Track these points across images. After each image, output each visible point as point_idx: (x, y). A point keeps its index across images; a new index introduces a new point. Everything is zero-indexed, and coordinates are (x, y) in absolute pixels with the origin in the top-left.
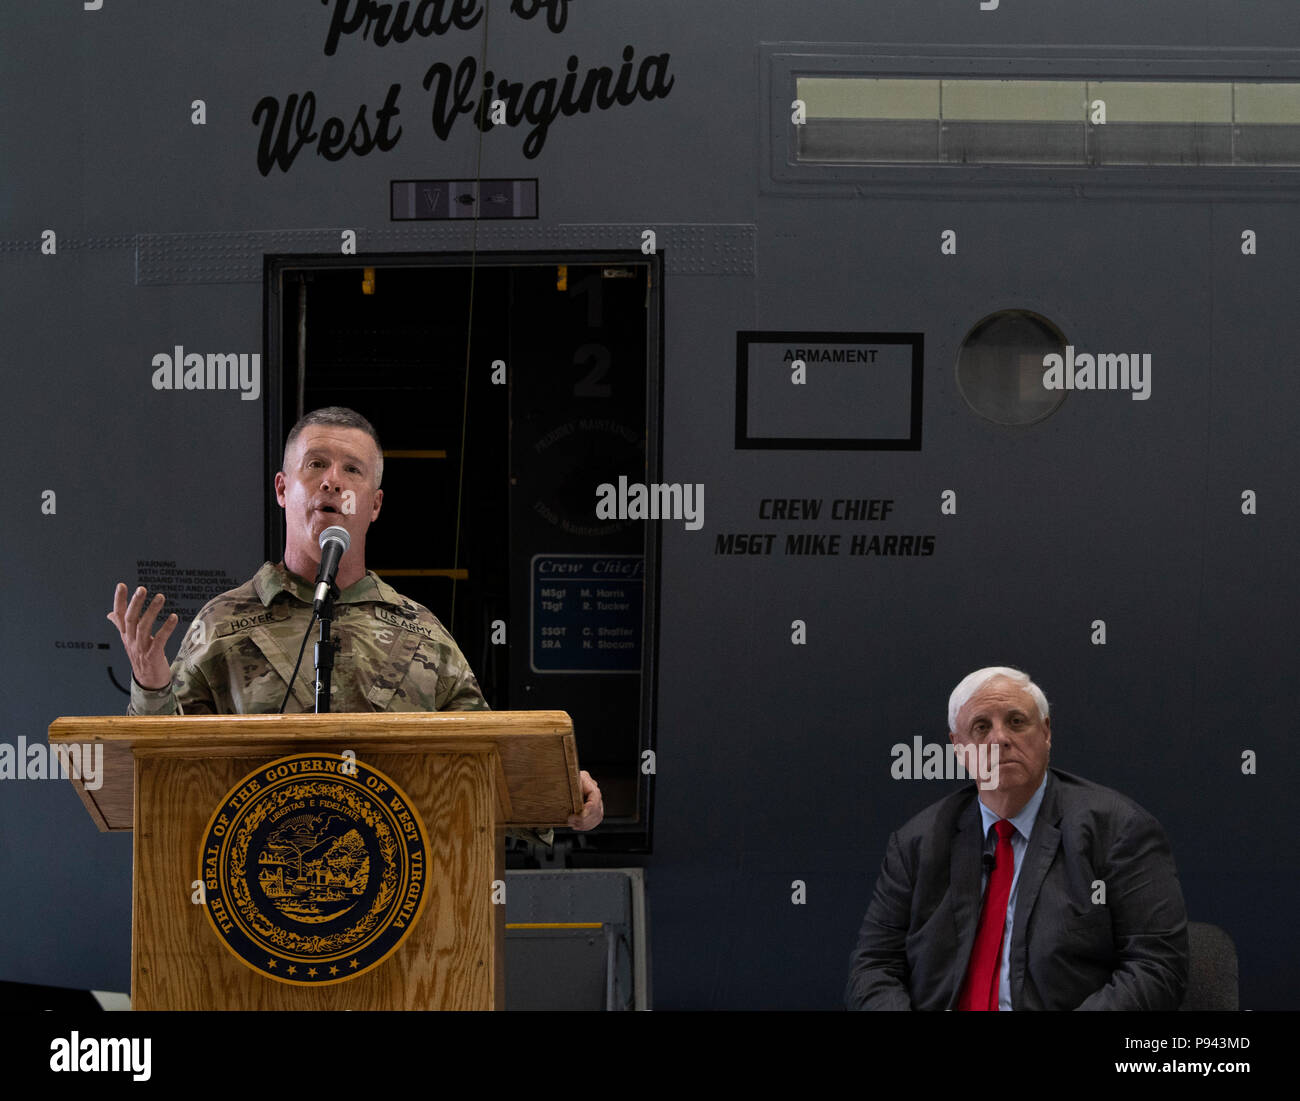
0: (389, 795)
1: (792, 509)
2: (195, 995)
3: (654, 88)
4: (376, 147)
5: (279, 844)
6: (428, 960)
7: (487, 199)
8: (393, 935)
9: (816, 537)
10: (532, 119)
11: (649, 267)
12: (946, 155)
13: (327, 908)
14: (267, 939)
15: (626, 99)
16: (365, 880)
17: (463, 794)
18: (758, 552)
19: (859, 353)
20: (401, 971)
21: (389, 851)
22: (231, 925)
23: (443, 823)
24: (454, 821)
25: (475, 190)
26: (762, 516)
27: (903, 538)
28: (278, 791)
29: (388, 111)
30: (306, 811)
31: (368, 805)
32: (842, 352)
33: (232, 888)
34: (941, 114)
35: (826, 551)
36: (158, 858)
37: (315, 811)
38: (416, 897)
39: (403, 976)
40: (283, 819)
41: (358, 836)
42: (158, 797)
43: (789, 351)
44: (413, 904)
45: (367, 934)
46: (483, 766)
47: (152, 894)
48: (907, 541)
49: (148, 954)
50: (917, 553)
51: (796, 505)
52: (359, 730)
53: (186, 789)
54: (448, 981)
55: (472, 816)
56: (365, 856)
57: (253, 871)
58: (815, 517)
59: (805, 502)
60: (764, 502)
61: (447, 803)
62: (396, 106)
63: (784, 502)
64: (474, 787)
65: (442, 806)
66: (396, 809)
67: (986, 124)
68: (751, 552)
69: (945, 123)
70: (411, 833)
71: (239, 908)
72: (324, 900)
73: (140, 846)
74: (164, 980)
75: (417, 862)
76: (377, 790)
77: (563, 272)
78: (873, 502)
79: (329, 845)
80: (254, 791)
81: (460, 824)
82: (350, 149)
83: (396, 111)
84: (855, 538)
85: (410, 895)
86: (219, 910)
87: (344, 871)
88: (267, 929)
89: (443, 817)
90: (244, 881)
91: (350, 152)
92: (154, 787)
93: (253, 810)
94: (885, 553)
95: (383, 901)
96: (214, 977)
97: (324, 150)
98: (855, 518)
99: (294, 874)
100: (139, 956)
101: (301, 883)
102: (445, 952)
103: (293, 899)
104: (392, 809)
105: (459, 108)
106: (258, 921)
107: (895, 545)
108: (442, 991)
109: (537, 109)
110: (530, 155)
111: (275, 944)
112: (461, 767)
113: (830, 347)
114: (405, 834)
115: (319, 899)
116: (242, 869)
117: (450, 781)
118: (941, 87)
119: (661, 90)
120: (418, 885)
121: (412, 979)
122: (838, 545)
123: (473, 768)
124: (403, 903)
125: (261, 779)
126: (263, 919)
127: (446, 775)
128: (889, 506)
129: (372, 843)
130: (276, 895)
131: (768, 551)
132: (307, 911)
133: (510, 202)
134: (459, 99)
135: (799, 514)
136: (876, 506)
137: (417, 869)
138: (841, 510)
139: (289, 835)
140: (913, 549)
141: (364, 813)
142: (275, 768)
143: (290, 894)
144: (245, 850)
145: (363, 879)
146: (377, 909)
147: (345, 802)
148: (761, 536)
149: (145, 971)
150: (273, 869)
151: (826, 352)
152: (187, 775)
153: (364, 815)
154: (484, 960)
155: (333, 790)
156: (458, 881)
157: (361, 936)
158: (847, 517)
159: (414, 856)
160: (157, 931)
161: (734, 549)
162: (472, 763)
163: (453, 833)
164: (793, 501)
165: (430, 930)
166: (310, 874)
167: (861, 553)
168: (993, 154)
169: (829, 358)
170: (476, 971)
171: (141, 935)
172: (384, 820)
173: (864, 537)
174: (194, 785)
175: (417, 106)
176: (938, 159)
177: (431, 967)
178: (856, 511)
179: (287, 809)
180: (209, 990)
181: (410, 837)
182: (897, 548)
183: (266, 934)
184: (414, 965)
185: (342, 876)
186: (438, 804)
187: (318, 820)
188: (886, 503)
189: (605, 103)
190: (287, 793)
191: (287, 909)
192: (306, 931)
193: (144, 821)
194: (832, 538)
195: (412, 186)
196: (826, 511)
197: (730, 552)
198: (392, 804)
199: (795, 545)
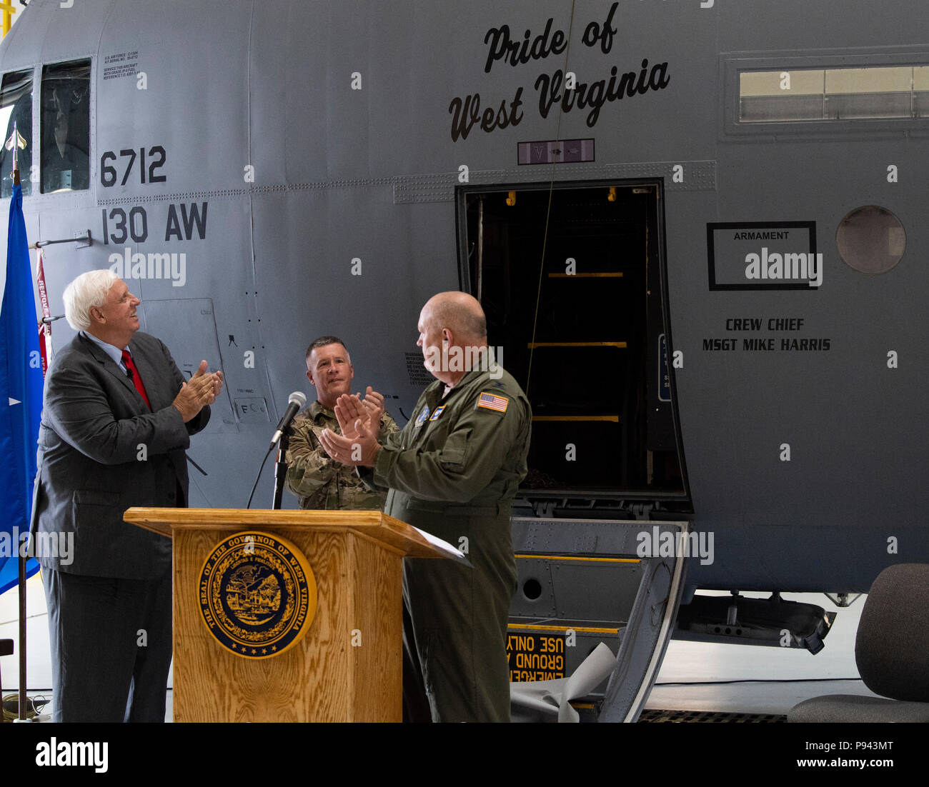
0: (289, 556)
1: (745, 325)
2: (203, 659)
3: (659, 83)
4: (510, 123)
5: (236, 581)
6: (316, 646)
7: (567, 151)
8: (293, 634)
9: (760, 340)
10: (592, 104)
11: (657, 187)
12: (827, 115)
13: (260, 617)
14: (231, 632)
15: (642, 90)
16: (278, 603)
17: (333, 555)
18: (728, 349)
19: (778, 234)
20: (303, 652)
21: (290, 587)
22: (214, 624)
23: (323, 571)
24: (329, 570)
25: (561, 146)
26: (728, 329)
27: (811, 340)
28: (235, 552)
29: (517, 103)
30: (249, 563)
31: (279, 561)
32: (768, 233)
33: (214, 604)
34: (825, 91)
35: (767, 348)
36: (184, 583)
37: (254, 563)
38: (304, 613)
39: (304, 654)
40: (238, 567)
41: (274, 578)
42: (184, 551)
43: (737, 234)
44: (303, 617)
45: (280, 632)
46: (344, 540)
47: (181, 603)
48: (813, 342)
49: (180, 635)
50: (820, 349)
51: (747, 322)
52: (272, 520)
53: (197, 548)
54: (326, 659)
55: (338, 568)
56: (278, 589)
57: (224, 595)
58: (758, 328)
59: (752, 320)
60: (728, 321)
61: (326, 560)
62: (520, 99)
63: (740, 320)
64: (339, 551)
65: (323, 561)
66: (293, 564)
67: (852, 95)
68: (723, 349)
69: (827, 96)
70: (301, 578)
71: (218, 615)
72: (258, 612)
73: (176, 576)
74: (188, 650)
75: (304, 594)
76: (284, 553)
77: (612, 191)
78: (791, 320)
79: (260, 582)
80: (223, 551)
81: (332, 571)
82: (497, 126)
83: (521, 103)
84: (783, 340)
85: (301, 612)
86: (208, 615)
87: (268, 597)
88: (231, 627)
89: (323, 567)
90: (219, 600)
91: (497, 127)
92: (182, 544)
93: (223, 562)
94: (801, 349)
95: (288, 615)
96: (212, 650)
97: (484, 126)
98: (782, 329)
99: (244, 598)
100: (176, 636)
101: (247, 602)
102: (325, 643)
103: (243, 611)
104: (291, 564)
105: (553, 100)
106: (227, 622)
107: (806, 345)
108: (323, 664)
109: (594, 99)
110: (591, 125)
111: (235, 635)
112: (332, 540)
113: (761, 231)
114: (298, 578)
115: (256, 612)
116: (219, 594)
117: (327, 547)
118: (825, 75)
119: (663, 84)
120: (305, 607)
121: (309, 656)
122: (773, 345)
123: (338, 541)
124: (298, 616)
125: (226, 545)
126: (230, 621)
127: (325, 544)
128: (801, 322)
129: (282, 583)
130: (235, 609)
131: (733, 349)
132: (250, 618)
133: (580, 152)
134: (553, 94)
135: (749, 327)
136: (793, 322)
137: (304, 598)
138: (774, 324)
139: (240, 576)
140: (817, 347)
141: (277, 565)
142: (233, 539)
143: (242, 609)
144: (220, 583)
145: (278, 601)
146: (285, 619)
147: (267, 560)
148: (728, 340)
149: (179, 645)
150: (233, 594)
151: (759, 233)
152: (198, 540)
153: (277, 567)
154: (345, 649)
155: (262, 552)
156: (331, 604)
157: (277, 633)
158: (777, 329)
159: (303, 591)
160: (184, 622)
161: (714, 348)
162: (338, 537)
163: (329, 577)
164: (745, 320)
165: (317, 630)
166: (251, 598)
167: (787, 349)
168: (855, 113)
169: (760, 237)
170: (340, 655)
171: (177, 625)
172: (287, 570)
173: (788, 340)
174: (201, 545)
175: (531, 99)
176: (822, 116)
177: (318, 649)
178: (782, 325)
179: (239, 562)
180: (210, 657)
181: (301, 580)
182: (808, 346)
183: (231, 629)
184: (309, 648)
185: (267, 600)
186: (321, 560)
187: (255, 568)
188: (799, 320)
189: (631, 93)
190: (239, 553)
191: (241, 617)
192: (251, 629)
193: (177, 564)
194: (770, 340)
195: (529, 145)
196: (764, 326)
197: (711, 349)
198: (291, 561)
199: (748, 345)
